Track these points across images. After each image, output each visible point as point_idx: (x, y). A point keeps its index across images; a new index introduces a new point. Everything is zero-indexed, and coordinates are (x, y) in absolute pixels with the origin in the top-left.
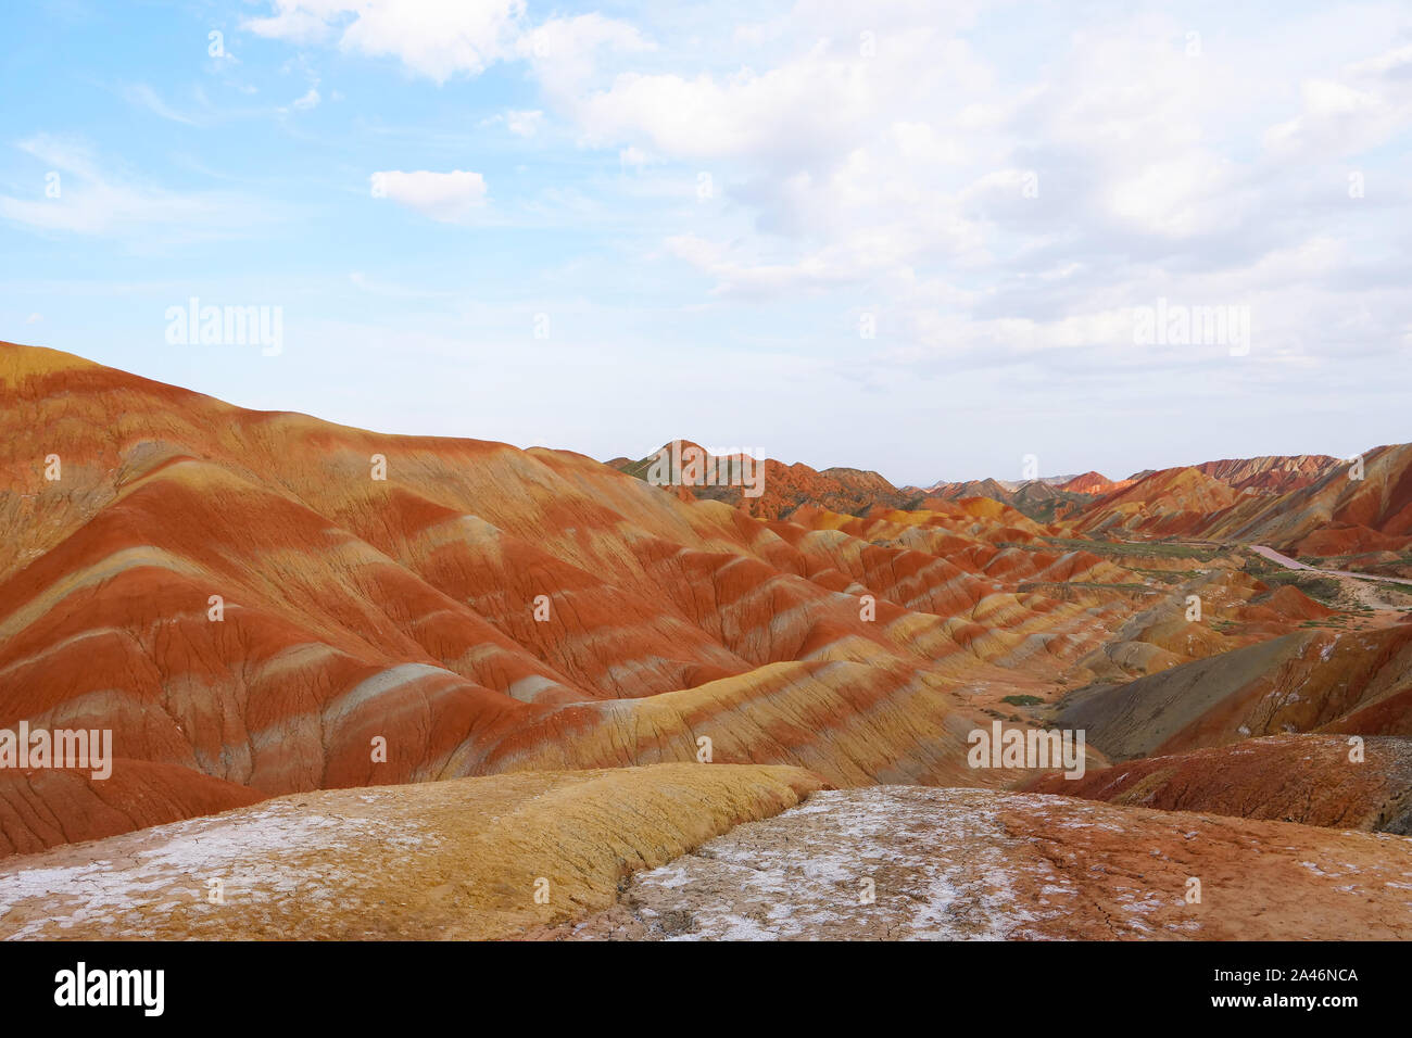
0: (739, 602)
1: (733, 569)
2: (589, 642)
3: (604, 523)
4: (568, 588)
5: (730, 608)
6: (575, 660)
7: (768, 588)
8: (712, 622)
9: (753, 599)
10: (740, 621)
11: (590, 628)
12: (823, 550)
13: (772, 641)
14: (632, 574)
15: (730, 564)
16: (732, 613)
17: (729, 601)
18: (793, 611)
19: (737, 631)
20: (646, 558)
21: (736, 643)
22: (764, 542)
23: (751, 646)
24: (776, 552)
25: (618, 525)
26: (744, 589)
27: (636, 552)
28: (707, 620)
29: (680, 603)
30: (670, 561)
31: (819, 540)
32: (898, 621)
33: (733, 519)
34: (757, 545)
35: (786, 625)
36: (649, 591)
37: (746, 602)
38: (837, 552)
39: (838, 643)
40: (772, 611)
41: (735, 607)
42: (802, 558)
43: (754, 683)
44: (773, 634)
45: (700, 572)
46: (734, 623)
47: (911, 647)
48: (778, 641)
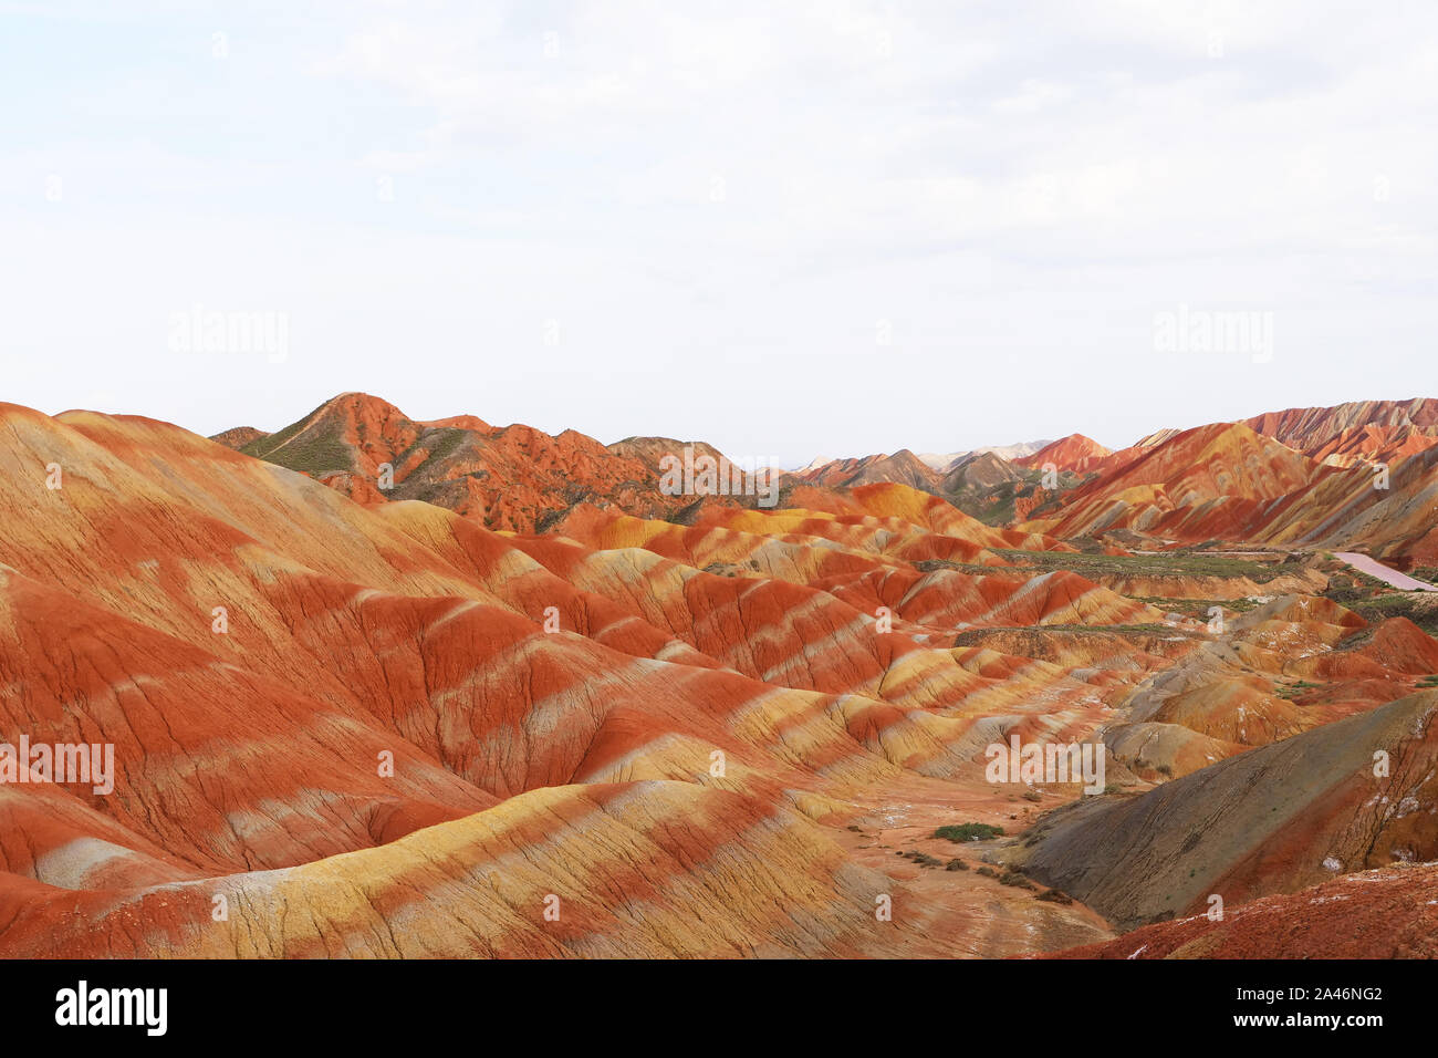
0: (468, 683)
1: (457, 625)
2: (189, 770)
3: (211, 549)
4: (145, 672)
5: (451, 695)
6: (162, 806)
7: (520, 657)
8: (419, 722)
9: (493, 676)
10: (470, 717)
11: (190, 745)
12: (617, 583)
13: (529, 751)
14: (269, 642)
15: (450, 616)
16: (454, 704)
17: (451, 682)
18: (566, 694)
19: (465, 736)
20: (295, 610)
21: (464, 757)
22: (510, 574)
23: (493, 761)
24: (533, 590)
25: (240, 551)
26: (476, 661)
27: (276, 600)
28: (410, 719)
29: (359, 689)
30: (340, 615)
31: (609, 567)
32: (753, 705)
33: (454, 535)
34: (498, 579)
35: (554, 721)
36: (302, 671)
37: (480, 682)
38: (642, 587)
39: (647, 749)
40: (529, 698)
41: (462, 693)
42: (580, 601)
43: (499, 827)
44: (531, 738)
45: (394, 632)
46: (460, 721)
47: (776, 749)
48: (540, 750)
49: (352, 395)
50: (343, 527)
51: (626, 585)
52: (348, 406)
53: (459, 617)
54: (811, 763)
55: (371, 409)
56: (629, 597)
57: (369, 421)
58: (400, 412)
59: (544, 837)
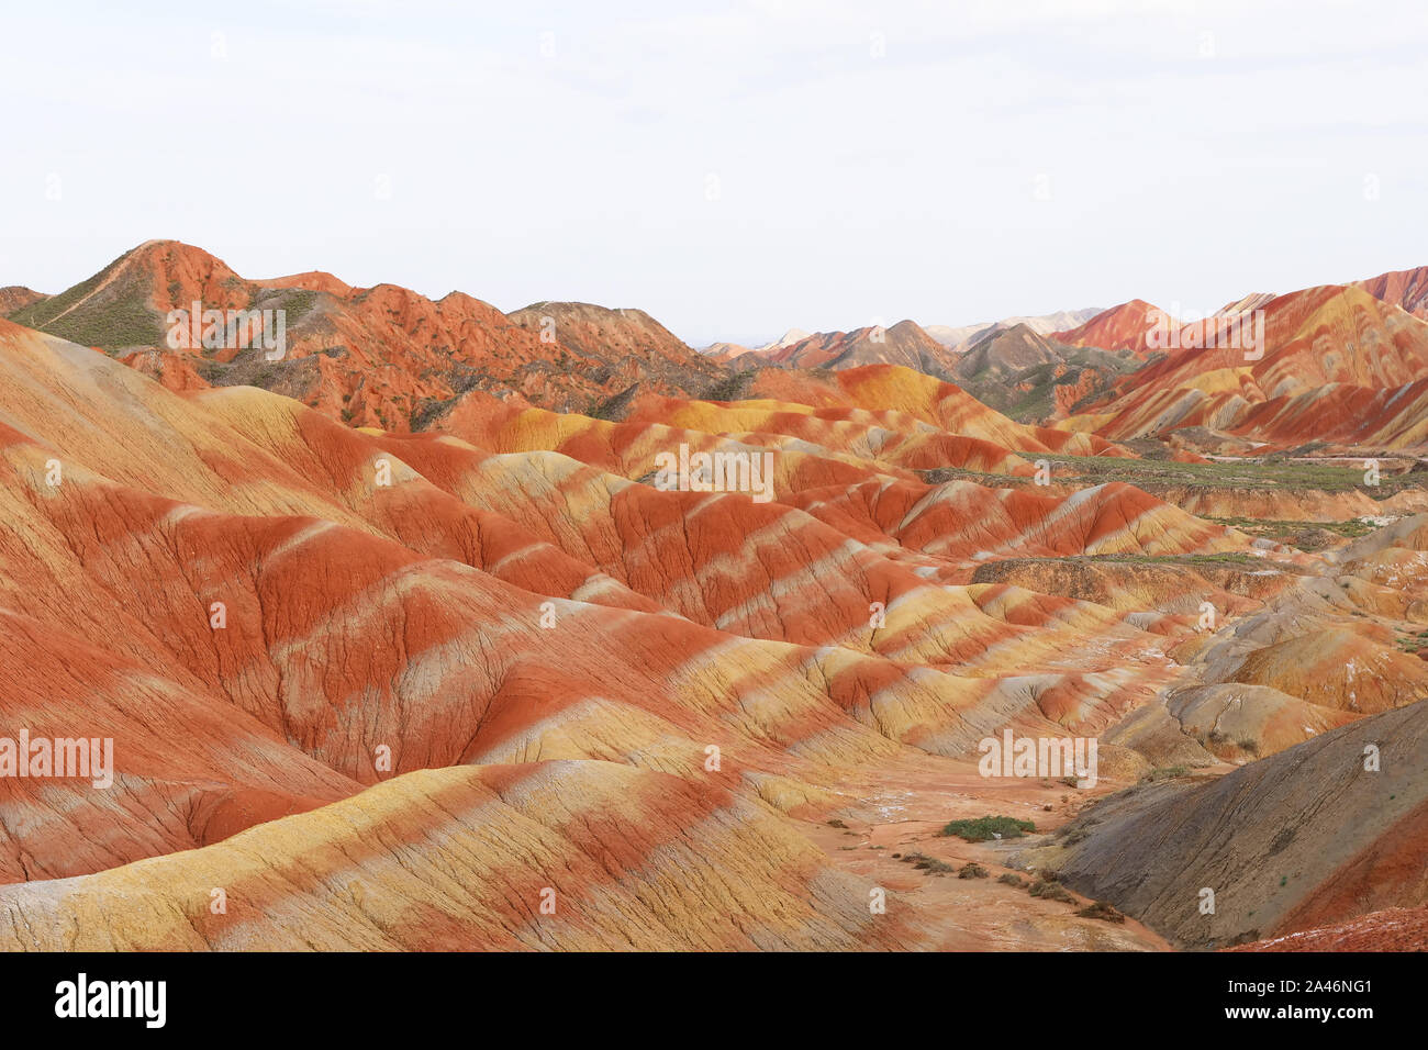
0: (321, 631)
1: (305, 553)
5: (298, 646)
7: (390, 596)
8: (253, 684)
9: (354, 623)
10: (324, 676)
12: (521, 498)
13: (403, 721)
14: (50, 574)
15: (297, 541)
16: (302, 659)
17: (297, 631)
18: (452, 646)
19: (318, 702)
20: (84, 534)
21: (316, 730)
22: (377, 485)
23: (354, 734)
24: (408, 508)
25: (10, 456)
26: (331, 601)
28: (243, 680)
29: (173, 639)
30: (146, 539)
31: (511, 477)
32: (702, 660)
33: (301, 432)
34: (360, 492)
35: (437, 681)
36: (97, 614)
37: (337, 630)
38: (553, 502)
39: (561, 719)
40: (402, 649)
41: (312, 645)
42: (470, 522)
43: (363, 822)
44: (406, 705)
45: (221, 563)
46: (310, 681)
47: (733, 718)
48: (419, 720)
49: (160, 244)
50: (150, 423)
51: (533, 500)
52: (155, 259)
53: (307, 543)
54: (780, 737)
55: (187, 263)
56: (537, 516)
57: (184, 279)
58: (226, 267)
59: (423, 835)
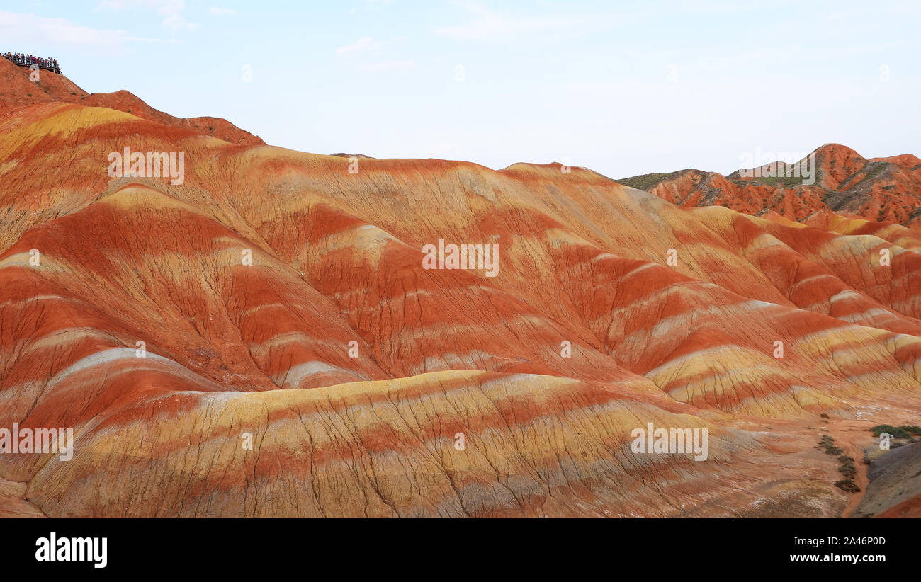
0: (633, 306)
1: (648, 272)
2: (419, 335)
3: (534, 230)
4: (426, 288)
5: (622, 311)
7: (664, 295)
8: (598, 324)
9: (646, 303)
10: (627, 322)
11: (425, 323)
13: (647, 345)
14: (540, 276)
15: (638, 270)
16: (622, 315)
17: (624, 304)
18: (679, 317)
19: (620, 333)
20: (562, 262)
21: (615, 342)
23: (628, 347)
25: (549, 232)
26: (641, 294)
27: (555, 257)
28: (597, 321)
29: (578, 303)
30: (584, 266)
31: (846, 245)
34: (750, 249)
35: (666, 330)
36: (551, 292)
37: (638, 306)
38: (864, 257)
39: (705, 352)
40: (660, 317)
41: (626, 311)
42: (796, 264)
44: (652, 338)
45: (607, 276)
46: (621, 324)
48: (655, 343)
49: (830, 145)
51: (854, 256)
53: (648, 269)
54: (846, 372)
